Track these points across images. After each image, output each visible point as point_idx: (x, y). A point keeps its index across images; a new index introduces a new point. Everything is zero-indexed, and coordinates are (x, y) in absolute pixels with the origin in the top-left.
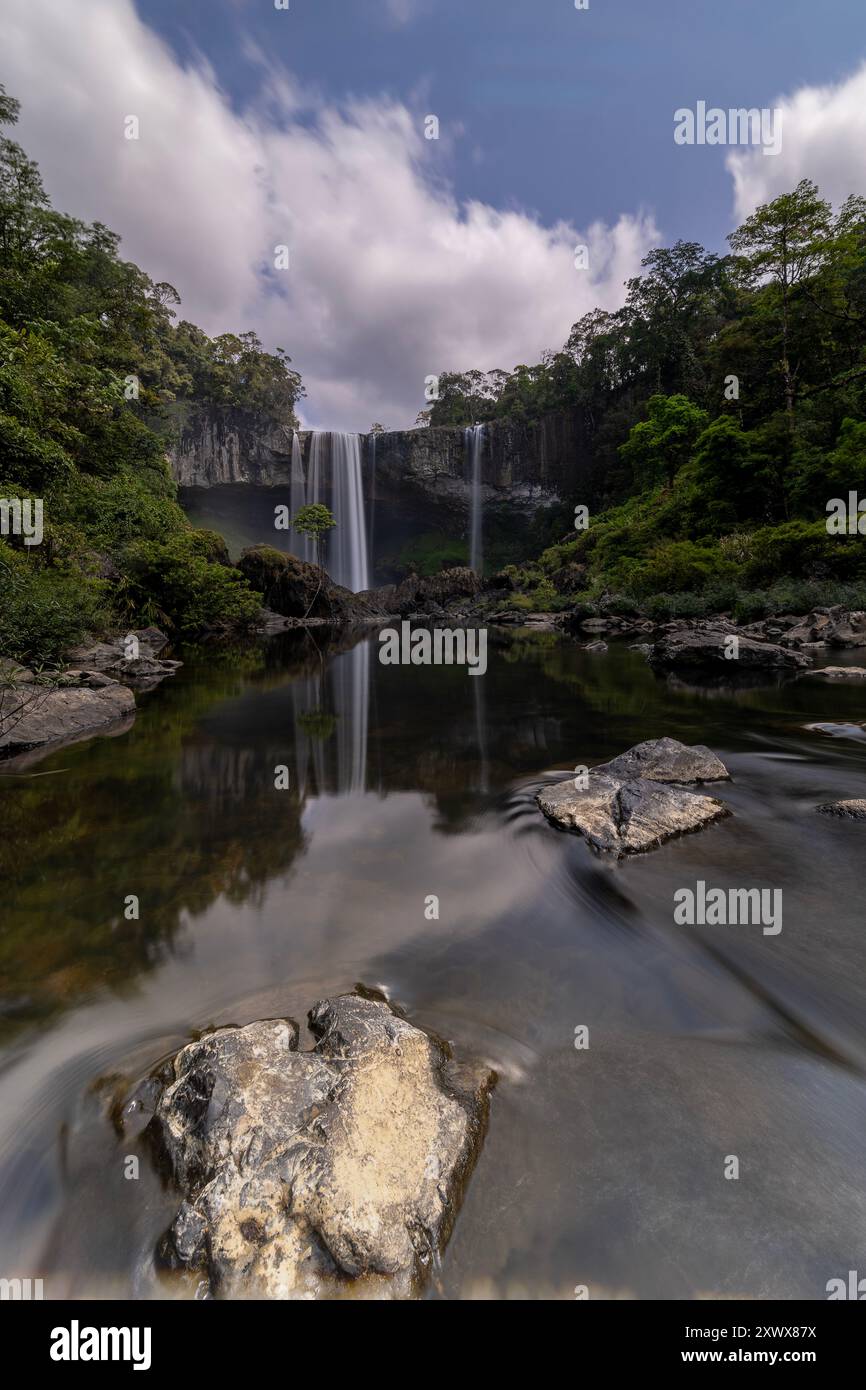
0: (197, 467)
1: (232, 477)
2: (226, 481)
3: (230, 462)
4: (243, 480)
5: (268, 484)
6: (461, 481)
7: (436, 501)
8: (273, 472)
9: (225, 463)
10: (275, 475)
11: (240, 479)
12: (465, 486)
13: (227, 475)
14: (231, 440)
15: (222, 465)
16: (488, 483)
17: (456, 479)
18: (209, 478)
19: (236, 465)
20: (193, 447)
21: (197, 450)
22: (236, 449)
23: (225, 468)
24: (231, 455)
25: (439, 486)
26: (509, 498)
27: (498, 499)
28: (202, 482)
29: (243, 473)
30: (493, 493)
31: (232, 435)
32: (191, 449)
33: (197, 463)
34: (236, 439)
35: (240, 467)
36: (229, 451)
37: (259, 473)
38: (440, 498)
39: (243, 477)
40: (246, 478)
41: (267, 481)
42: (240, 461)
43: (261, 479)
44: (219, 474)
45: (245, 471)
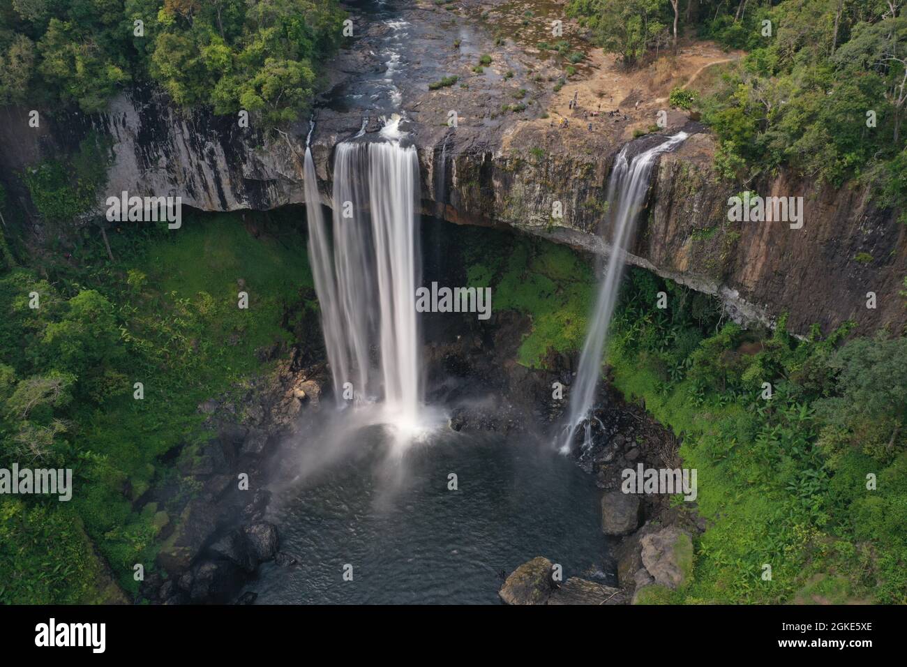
0: (173, 182)
1: (224, 203)
2: (217, 208)
3: (218, 181)
4: (241, 207)
5: (282, 203)
6: (598, 239)
9: (211, 183)
10: (290, 190)
11: (234, 206)
12: (604, 245)
13: (217, 201)
14: (212, 152)
15: (206, 187)
19: (226, 185)
20: (161, 152)
21: (167, 156)
22: (222, 164)
23: (211, 191)
24: (217, 173)
29: (239, 198)
31: (210, 145)
32: (159, 157)
33: (173, 177)
34: (219, 149)
35: (233, 188)
36: (213, 165)
37: (265, 194)
39: (240, 203)
40: (246, 203)
41: (279, 200)
42: (231, 182)
43: (269, 201)
44: (205, 199)
45: (242, 192)
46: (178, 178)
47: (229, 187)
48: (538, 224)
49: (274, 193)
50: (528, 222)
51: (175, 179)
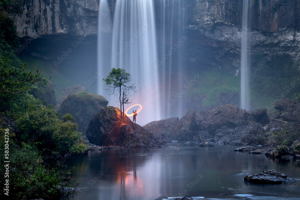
0: (28, 22)
1: (54, 29)
2: (50, 33)
3: (53, 18)
4: (62, 31)
5: (81, 34)
6: (235, 29)
7: (215, 45)
8: (85, 25)
9: (49, 19)
10: (87, 27)
11: (60, 31)
12: (238, 33)
13: (50, 28)
16: (258, 30)
17: (231, 26)
18: (37, 31)
19: (57, 21)
20: (25, 7)
22: (57, 8)
23: (49, 23)
24: (54, 13)
25: (217, 33)
26: (276, 41)
27: (266, 43)
28: (32, 34)
29: (62, 27)
30: (262, 38)
32: (24, 9)
33: (28, 19)
35: (60, 22)
37: (75, 26)
38: (219, 42)
39: (62, 29)
40: (65, 29)
41: (80, 31)
42: (59, 18)
43: (76, 31)
44: (44, 27)
45: (64, 24)
46: (31, 20)
47: (58, 20)
48: (209, 23)
49: (79, 26)
50: (204, 22)
51: (29, 21)
